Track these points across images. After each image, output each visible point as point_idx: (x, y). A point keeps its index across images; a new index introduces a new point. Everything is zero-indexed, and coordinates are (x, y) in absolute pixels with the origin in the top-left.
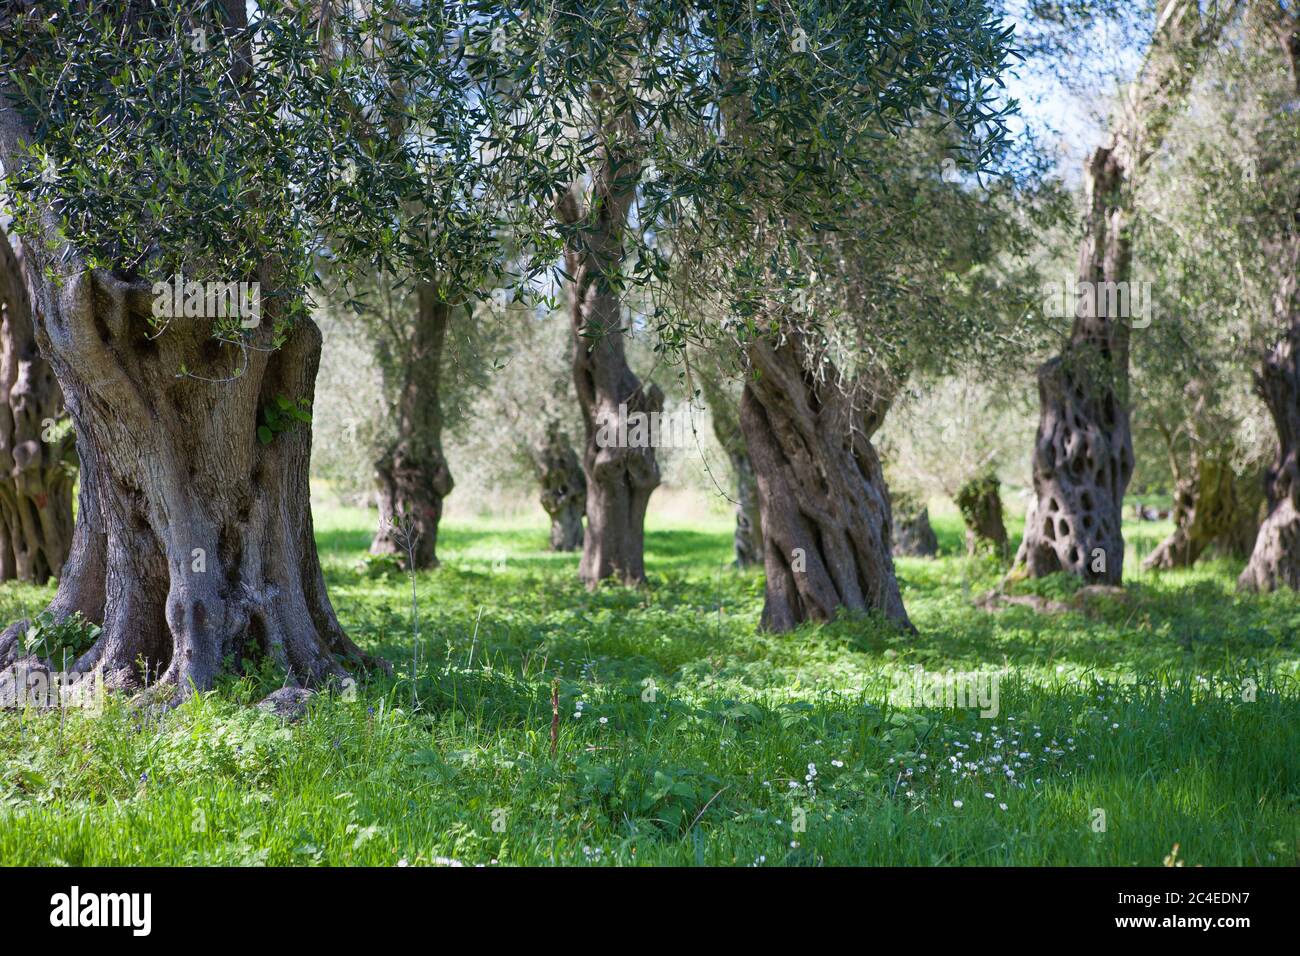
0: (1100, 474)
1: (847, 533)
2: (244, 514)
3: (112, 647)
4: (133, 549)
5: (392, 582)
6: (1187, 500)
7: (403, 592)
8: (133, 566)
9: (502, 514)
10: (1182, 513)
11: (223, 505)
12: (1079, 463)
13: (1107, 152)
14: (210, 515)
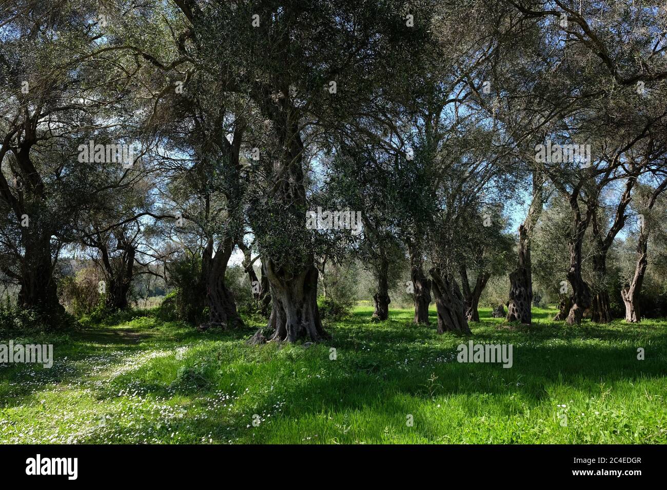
0: (525, 298)
1: (456, 311)
2: (302, 307)
3: (277, 333)
4: (281, 314)
5: (376, 323)
6: (562, 304)
7: (380, 325)
8: (281, 317)
9: (407, 308)
10: (562, 307)
11: (298, 305)
12: (520, 295)
13: (523, 226)
14: (295, 307)
